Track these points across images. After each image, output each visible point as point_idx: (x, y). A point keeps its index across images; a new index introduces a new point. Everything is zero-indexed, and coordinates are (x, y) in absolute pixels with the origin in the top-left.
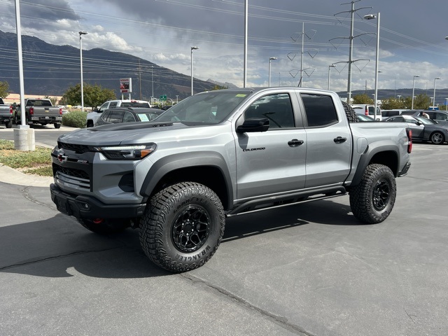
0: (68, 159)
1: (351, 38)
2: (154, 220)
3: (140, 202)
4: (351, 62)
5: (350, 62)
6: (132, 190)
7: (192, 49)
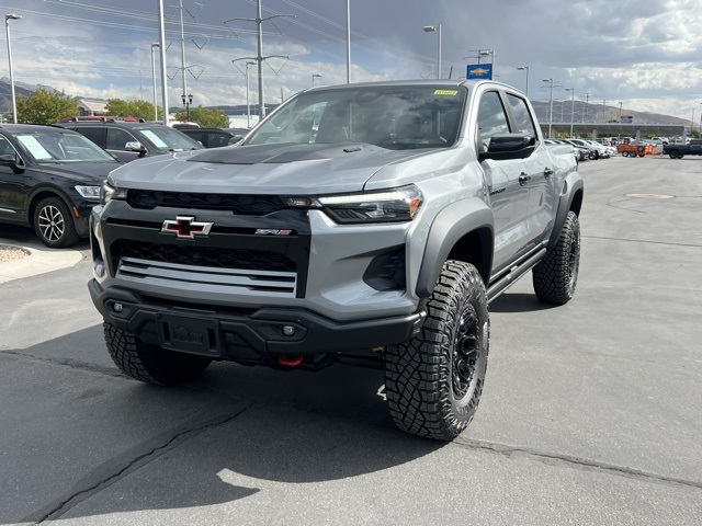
0: (213, 229)
1: (258, 21)
2: (436, 343)
3: (414, 309)
4: (262, 59)
5: (260, 59)
6: (401, 285)
7: (8, 18)
